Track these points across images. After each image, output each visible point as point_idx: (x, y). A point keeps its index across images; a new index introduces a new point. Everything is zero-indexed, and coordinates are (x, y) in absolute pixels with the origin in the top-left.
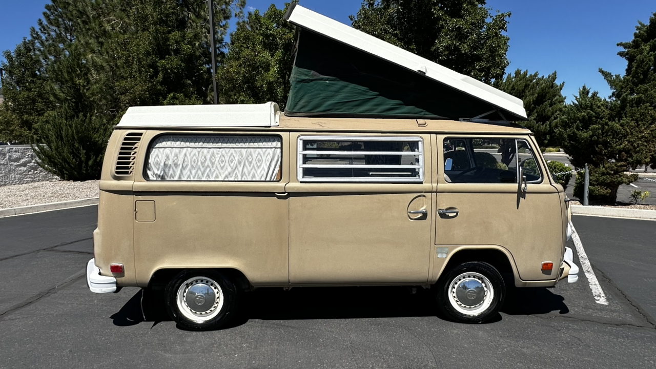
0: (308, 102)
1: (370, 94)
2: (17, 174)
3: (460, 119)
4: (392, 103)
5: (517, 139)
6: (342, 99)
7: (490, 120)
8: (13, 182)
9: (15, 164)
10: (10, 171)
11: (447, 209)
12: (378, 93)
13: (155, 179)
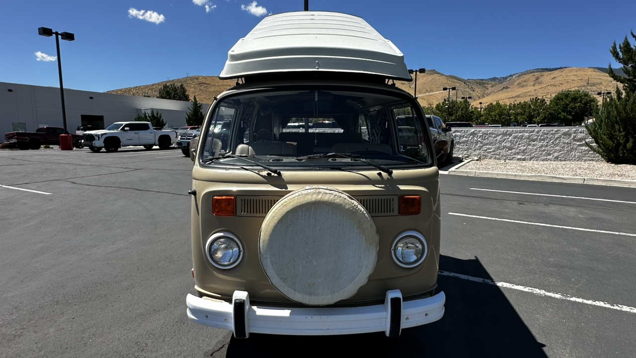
2: (578, 152)
8: (572, 159)
9: (578, 143)
10: (572, 149)
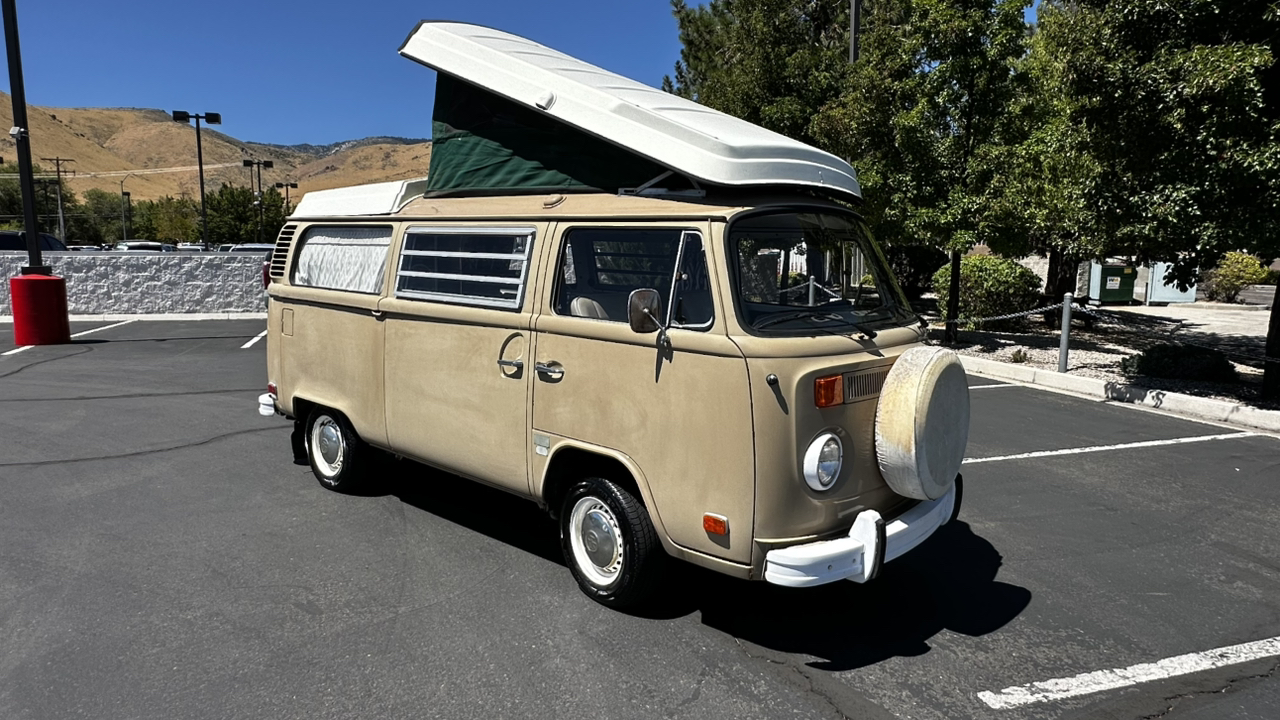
0: (441, 174)
1: (504, 153)
3: (621, 190)
4: (529, 166)
5: (686, 229)
6: (472, 166)
7: (671, 189)
11: (549, 365)
12: (511, 151)
13: (301, 283)
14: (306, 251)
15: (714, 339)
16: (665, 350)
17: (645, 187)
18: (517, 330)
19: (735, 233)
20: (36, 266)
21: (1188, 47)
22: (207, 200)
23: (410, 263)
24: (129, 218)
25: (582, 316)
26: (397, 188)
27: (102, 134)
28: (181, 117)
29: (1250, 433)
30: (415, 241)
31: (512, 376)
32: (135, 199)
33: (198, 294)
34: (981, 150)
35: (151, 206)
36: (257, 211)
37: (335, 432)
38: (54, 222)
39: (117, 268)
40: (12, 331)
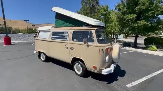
3: (80, 26)
4: (68, 24)
5: (90, 31)
6: (61, 24)
7: (87, 26)
11: (72, 48)
12: (65, 22)
13: (39, 38)
14: (39, 34)
15: (94, 44)
16: (88, 46)
17: (83, 26)
18: (67, 43)
19: (96, 31)
20: (7, 36)
21: (129, 15)
22: (28, 29)
23: (53, 35)
24: (20, 31)
25: (76, 42)
26: (51, 26)
27: (16, 23)
28: (25, 20)
29: (134, 51)
30: (53, 33)
31: (67, 49)
32: (20, 29)
33: (27, 39)
34: (107, 25)
35: (22, 30)
36: (34, 30)
37: (44, 55)
38: (11, 32)
39: (17, 36)
40: (4, 43)
